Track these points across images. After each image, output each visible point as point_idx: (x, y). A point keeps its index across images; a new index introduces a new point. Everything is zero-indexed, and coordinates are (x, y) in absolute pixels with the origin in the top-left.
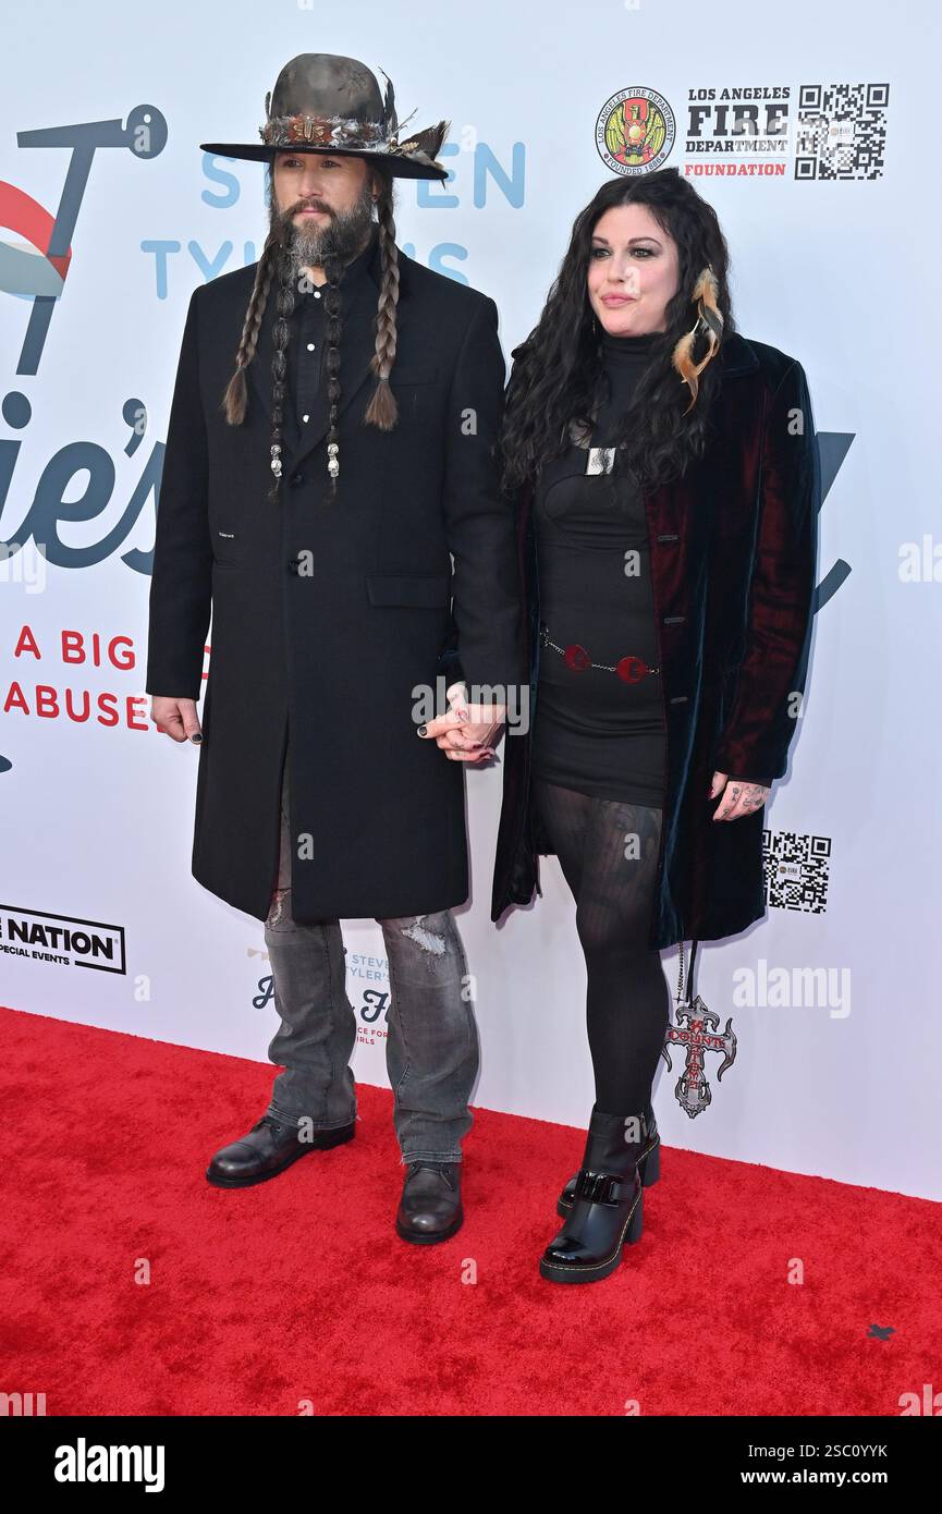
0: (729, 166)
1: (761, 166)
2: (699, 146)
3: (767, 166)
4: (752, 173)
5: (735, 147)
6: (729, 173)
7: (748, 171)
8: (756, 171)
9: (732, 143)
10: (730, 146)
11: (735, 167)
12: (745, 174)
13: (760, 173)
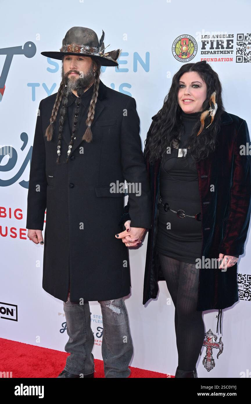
0: (215, 59)
1: (225, 59)
2: (205, 53)
3: (227, 58)
4: (222, 61)
5: (217, 53)
6: (215, 61)
7: (221, 60)
8: (224, 60)
9: (216, 51)
10: (215, 52)
11: (217, 59)
12: (220, 61)
13: (225, 61)
